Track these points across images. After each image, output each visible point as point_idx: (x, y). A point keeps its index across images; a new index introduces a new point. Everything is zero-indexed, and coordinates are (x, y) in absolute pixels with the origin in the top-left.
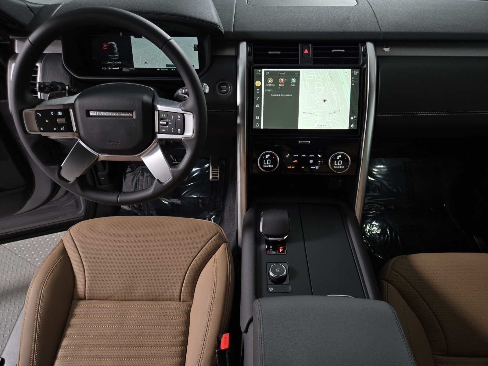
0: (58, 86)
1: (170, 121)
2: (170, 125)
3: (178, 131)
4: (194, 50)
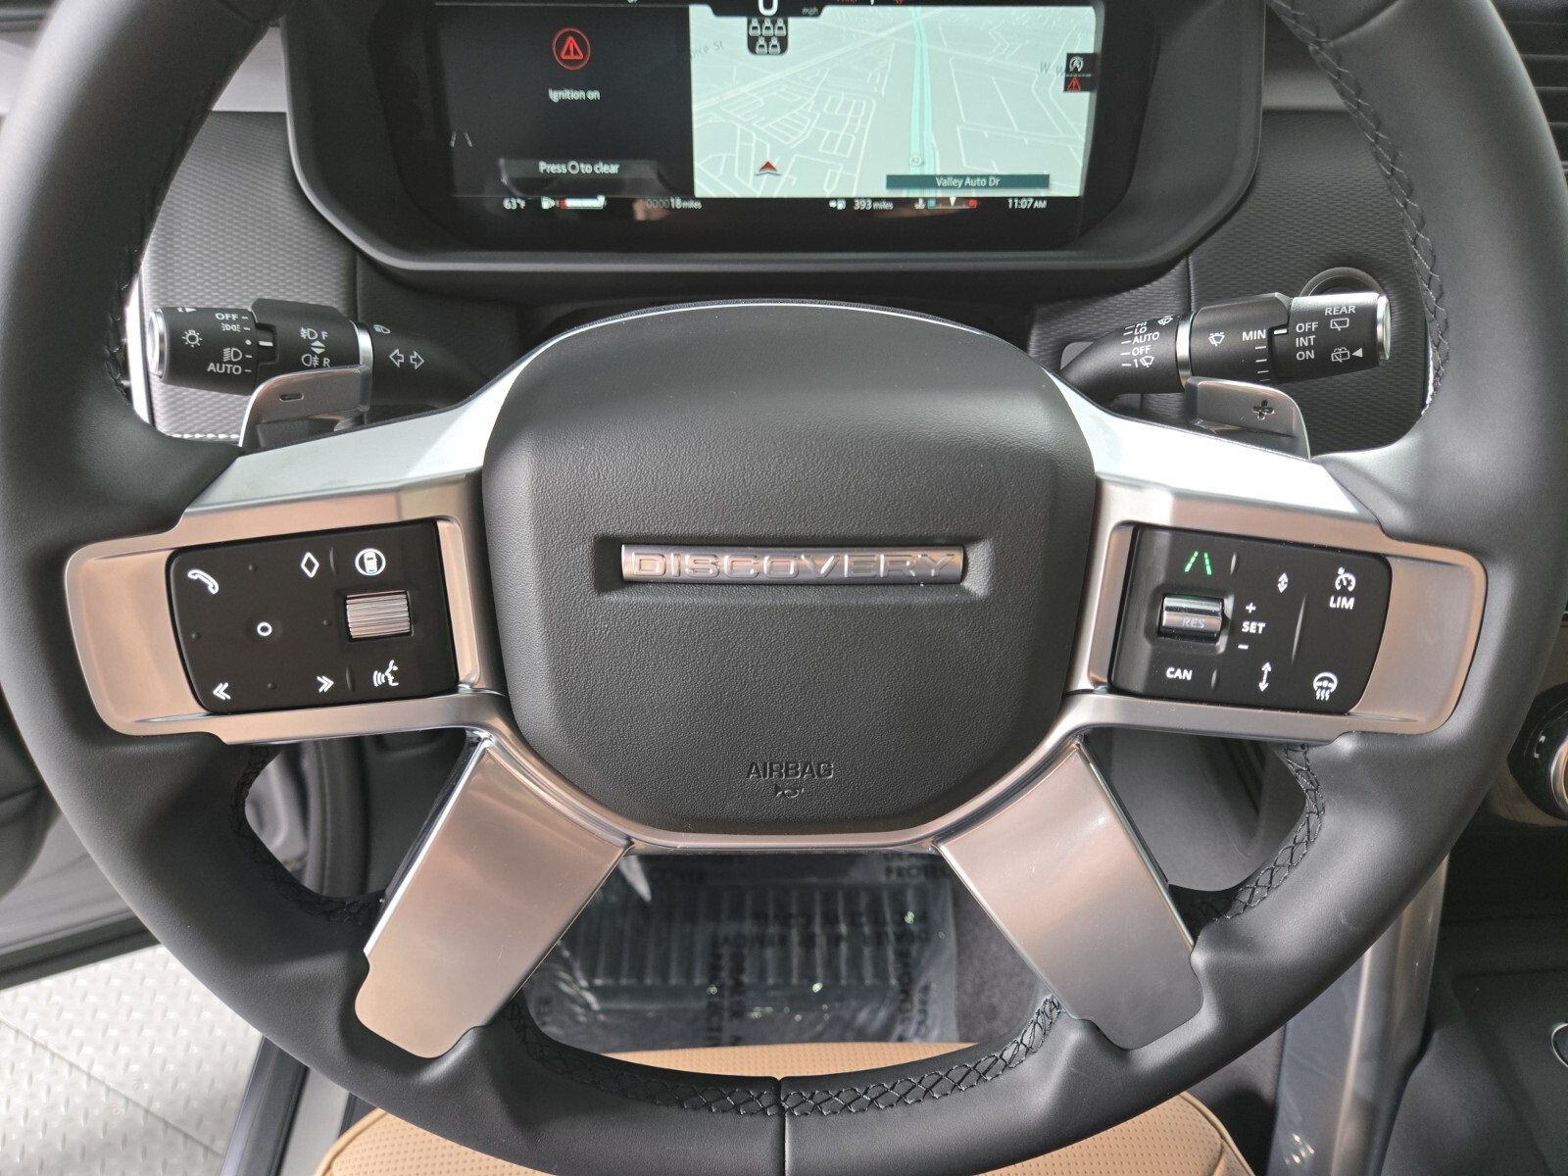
0: (304, 333)
1: (1251, 608)
2: (1248, 638)
3: (1316, 684)
4: (1062, 88)
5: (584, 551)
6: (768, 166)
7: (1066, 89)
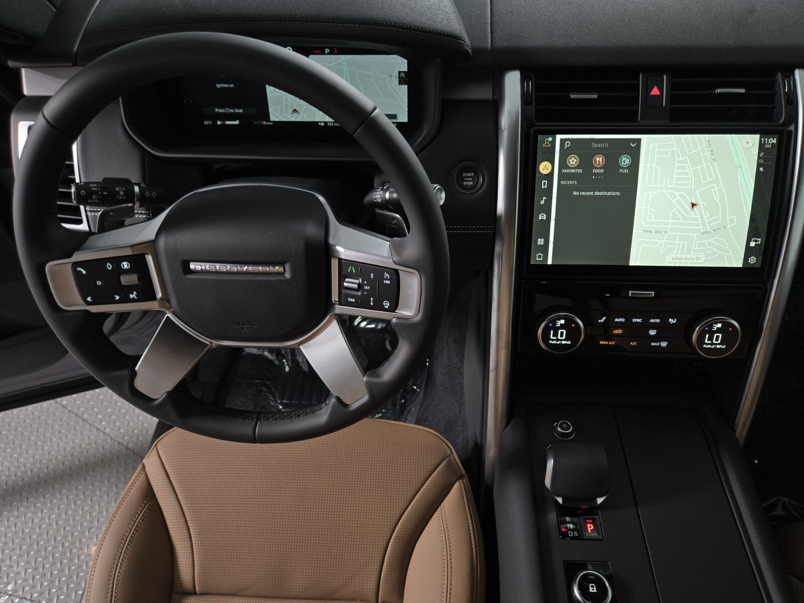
0: (117, 189)
1: (365, 282)
2: (366, 290)
3: (384, 304)
4: (398, 83)
5: (179, 264)
6: (295, 110)
7: (399, 84)
